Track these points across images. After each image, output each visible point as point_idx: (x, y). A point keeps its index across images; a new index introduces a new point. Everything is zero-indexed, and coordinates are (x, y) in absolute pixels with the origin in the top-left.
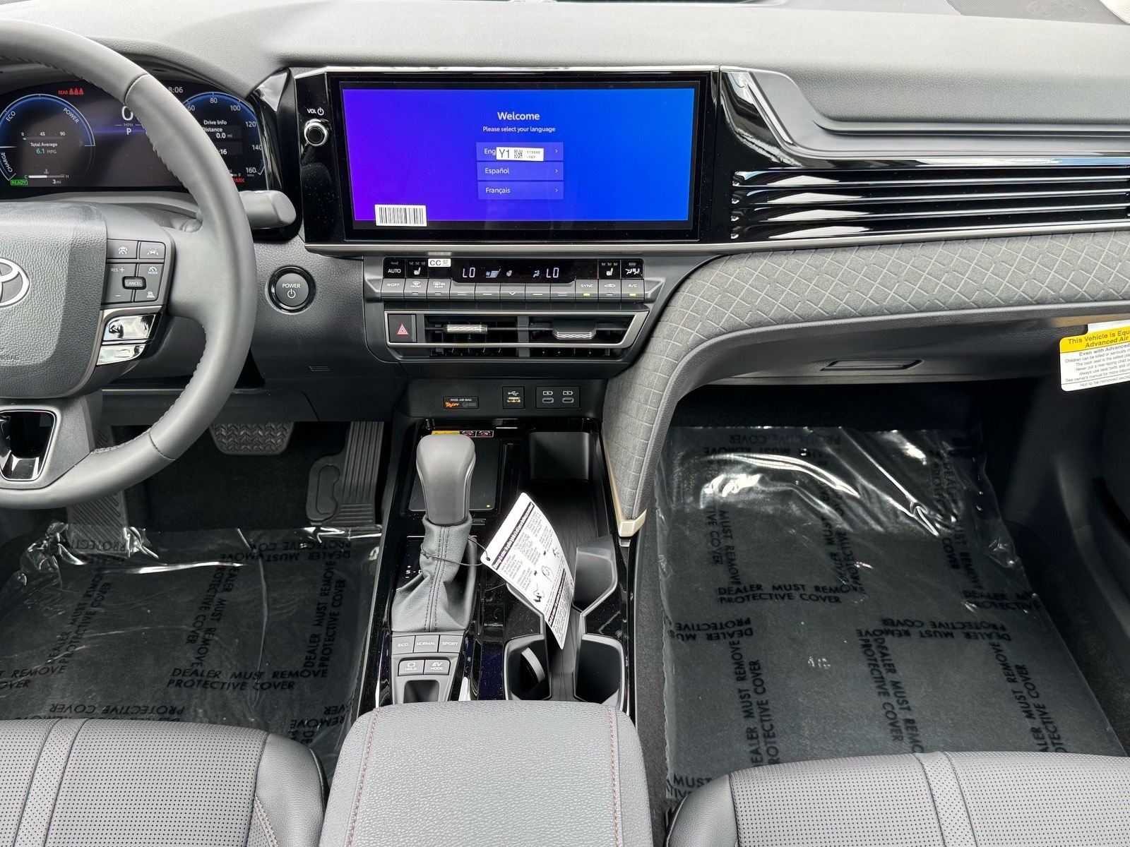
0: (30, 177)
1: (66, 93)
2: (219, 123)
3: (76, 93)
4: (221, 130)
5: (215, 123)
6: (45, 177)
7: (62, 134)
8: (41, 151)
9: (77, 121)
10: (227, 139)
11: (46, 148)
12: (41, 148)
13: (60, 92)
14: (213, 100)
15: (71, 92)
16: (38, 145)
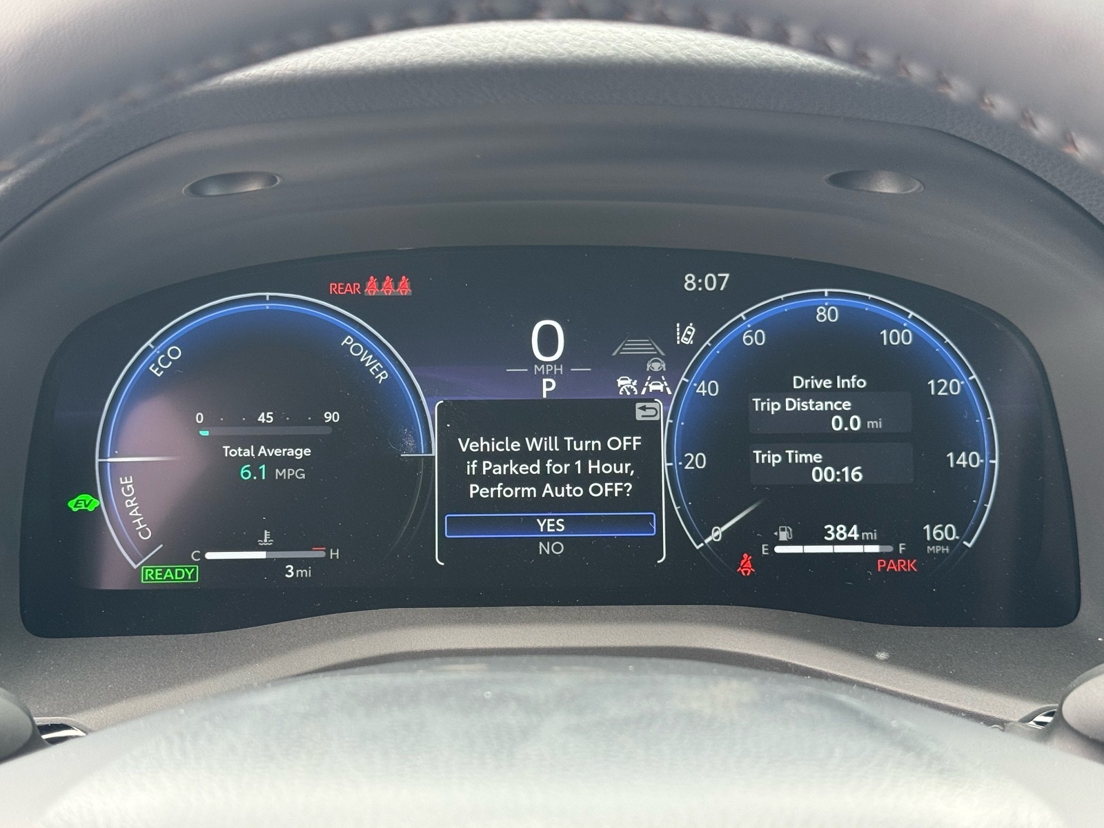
0: (210, 556)
1: (354, 289)
2: (841, 383)
3: (388, 289)
4: (847, 405)
5: (827, 383)
6: (262, 555)
7: (330, 417)
8: (256, 472)
9: (382, 377)
10: (864, 435)
11: (273, 463)
12: (254, 462)
13: (334, 288)
14: (824, 314)
15: (372, 289)
16: (248, 453)
